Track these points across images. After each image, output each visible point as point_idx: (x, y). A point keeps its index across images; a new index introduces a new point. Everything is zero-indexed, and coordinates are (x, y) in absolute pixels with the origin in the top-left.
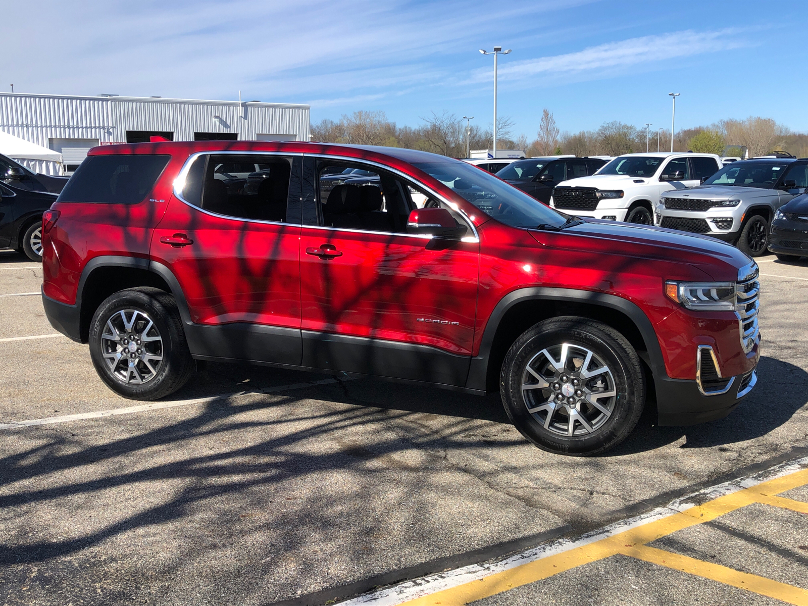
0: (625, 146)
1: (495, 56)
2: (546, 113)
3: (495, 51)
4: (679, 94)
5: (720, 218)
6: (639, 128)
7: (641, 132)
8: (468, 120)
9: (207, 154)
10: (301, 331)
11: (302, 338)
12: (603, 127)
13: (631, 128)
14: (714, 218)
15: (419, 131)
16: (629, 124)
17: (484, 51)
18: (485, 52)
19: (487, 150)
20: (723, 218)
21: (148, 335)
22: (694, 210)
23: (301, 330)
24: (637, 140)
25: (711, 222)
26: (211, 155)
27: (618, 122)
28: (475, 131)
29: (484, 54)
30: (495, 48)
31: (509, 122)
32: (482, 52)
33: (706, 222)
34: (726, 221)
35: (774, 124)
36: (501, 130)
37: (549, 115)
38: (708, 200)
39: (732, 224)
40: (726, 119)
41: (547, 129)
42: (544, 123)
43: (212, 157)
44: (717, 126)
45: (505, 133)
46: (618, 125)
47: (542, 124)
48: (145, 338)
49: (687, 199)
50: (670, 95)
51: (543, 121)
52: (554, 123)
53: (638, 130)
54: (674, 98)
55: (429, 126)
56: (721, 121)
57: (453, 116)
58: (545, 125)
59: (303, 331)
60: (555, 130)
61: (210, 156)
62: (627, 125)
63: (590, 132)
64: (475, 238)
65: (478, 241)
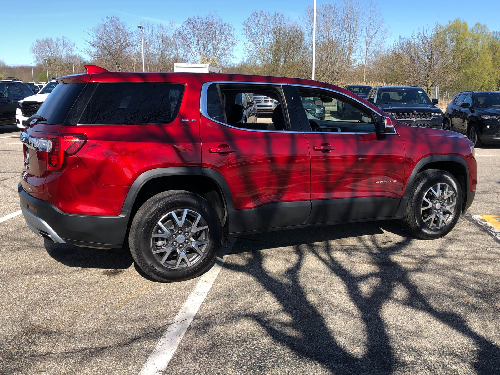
9: (218, 83)
10: (311, 202)
21: (197, 227)
48: (194, 229)
61: (220, 84)
64: (395, 132)
65: (397, 134)
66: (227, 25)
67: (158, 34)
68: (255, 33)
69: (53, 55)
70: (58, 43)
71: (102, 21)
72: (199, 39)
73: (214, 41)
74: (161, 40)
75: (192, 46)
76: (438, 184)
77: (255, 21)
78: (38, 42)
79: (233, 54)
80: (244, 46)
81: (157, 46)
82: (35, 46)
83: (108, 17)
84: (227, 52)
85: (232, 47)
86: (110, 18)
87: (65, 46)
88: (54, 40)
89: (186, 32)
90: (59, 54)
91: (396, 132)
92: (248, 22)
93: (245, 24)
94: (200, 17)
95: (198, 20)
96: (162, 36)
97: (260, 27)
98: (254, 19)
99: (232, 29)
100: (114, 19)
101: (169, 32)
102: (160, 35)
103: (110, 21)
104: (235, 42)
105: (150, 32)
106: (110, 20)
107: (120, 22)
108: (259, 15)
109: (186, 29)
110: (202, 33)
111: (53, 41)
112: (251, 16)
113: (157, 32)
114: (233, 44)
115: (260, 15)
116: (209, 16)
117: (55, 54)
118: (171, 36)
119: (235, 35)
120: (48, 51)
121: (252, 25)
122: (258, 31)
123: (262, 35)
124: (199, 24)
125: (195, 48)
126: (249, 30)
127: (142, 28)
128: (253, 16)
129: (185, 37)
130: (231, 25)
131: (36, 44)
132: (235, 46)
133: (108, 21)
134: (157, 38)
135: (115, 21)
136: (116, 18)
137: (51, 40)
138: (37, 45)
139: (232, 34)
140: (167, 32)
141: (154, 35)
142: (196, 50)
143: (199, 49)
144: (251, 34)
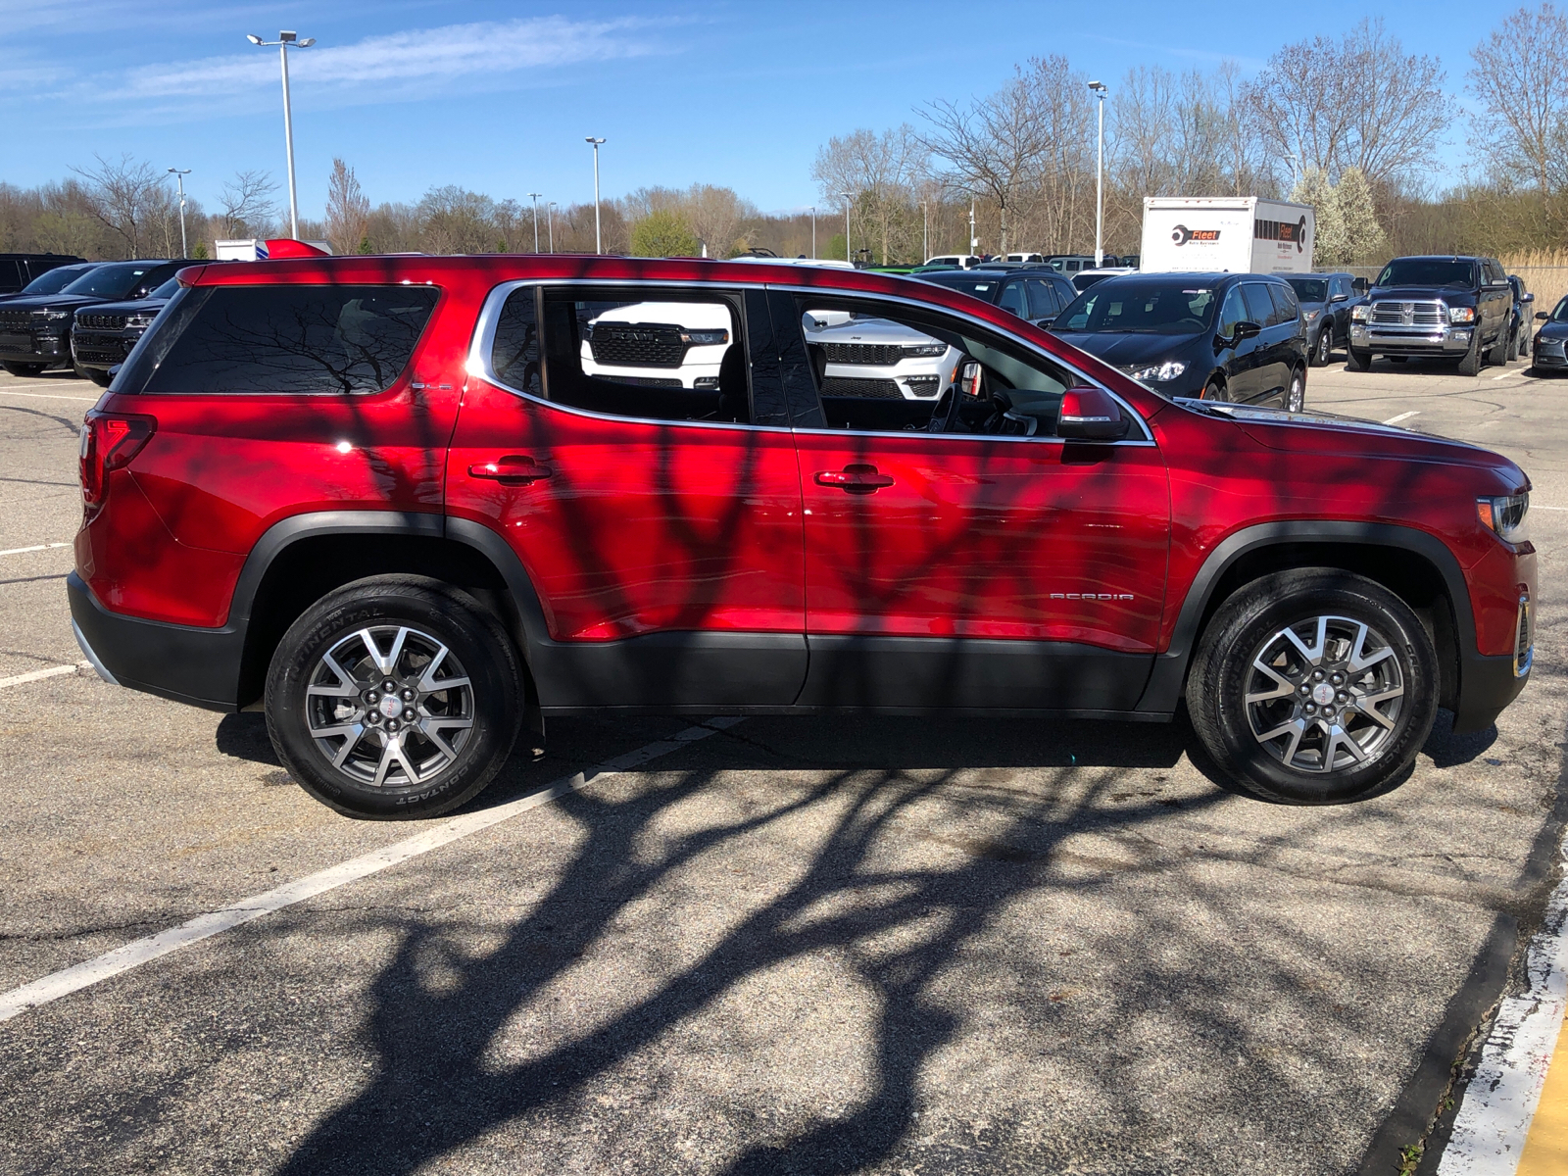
0: (475, 236)
1: (282, 50)
2: (340, 167)
3: (282, 39)
4: (605, 141)
5: (915, 377)
6: (498, 200)
7: (504, 208)
8: (180, 177)
9: (537, 286)
10: (806, 638)
11: (809, 651)
12: (430, 196)
13: (483, 199)
14: (909, 377)
15: (37, 197)
16: (478, 193)
17: (257, 38)
18: (259, 39)
19: (254, 241)
20: (921, 376)
21: (436, 677)
22: (872, 363)
23: (805, 633)
24: (495, 224)
25: (904, 383)
26: (544, 286)
27: (458, 188)
28: (165, 199)
29: (259, 44)
30: (282, 34)
31: (265, 183)
32: (254, 41)
33: (895, 385)
34: (928, 381)
35: (734, 198)
36: (250, 198)
37: (346, 171)
38: (896, 346)
39: (938, 386)
40: (649, 187)
41: (345, 197)
42: (336, 186)
43: (548, 291)
44: (636, 200)
45: (262, 205)
46: (458, 193)
47: (333, 188)
48: (427, 684)
49: (858, 345)
50: (588, 141)
51: (334, 182)
52: (358, 186)
53: (495, 203)
54: (596, 147)
55: (59, 184)
56: (641, 191)
57: (145, 165)
58: (341, 191)
59: (809, 637)
60: (361, 201)
61: (544, 292)
62: (476, 193)
63: (401, 205)
64: (1146, 439)
65: (1154, 444)
66: (1419, 59)
67: (1185, 102)
68: (1514, 82)
69: (872, 181)
70: (889, 145)
71: (1016, 72)
72: (1317, 114)
73: (1367, 118)
74: (1192, 120)
75: (1294, 137)
76: (1321, 618)
77: (1519, 41)
78: (835, 144)
79: (1436, 157)
80: (1471, 130)
81: (1178, 140)
82: (825, 157)
83: (1034, 60)
84: (1414, 150)
85: (1431, 133)
86: (1040, 63)
87: (908, 154)
88: (879, 136)
89: (1274, 90)
90: (890, 178)
91: (1149, 437)
92: (1490, 46)
93: (1479, 55)
94: (1323, 42)
95: (1316, 50)
96: (1197, 108)
97: (1534, 59)
98: (1514, 34)
99: (1438, 75)
100: (1051, 63)
101: (1218, 94)
102: (1189, 107)
103: (1038, 71)
104: (1445, 114)
105: (1159, 100)
106: (1039, 67)
107: (1072, 69)
108: (1533, 22)
109: (1274, 82)
110: (1329, 91)
111: (875, 139)
112: (1506, 24)
113: (1180, 98)
114: (1437, 123)
115: (1540, 17)
116: (1354, 36)
117: (878, 177)
118: (1224, 109)
119: (1445, 95)
120: (860, 170)
121: (1504, 58)
122: (1528, 76)
123: (1543, 86)
124: (1320, 63)
125: (1301, 143)
126: (1491, 73)
127: (1102, 89)
128: (1510, 24)
129: (1270, 107)
130: (1433, 61)
131: (828, 150)
132: (1444, 129)
133: (1032, 72)
134: (1178, 117)
135: (1053, 69)
136: (1058, 59)
137: (871, 137)
138: (831, 154)
139: (1435, 91)
140: (1212, 94)
141: (1172, 108)
142: (1304, 147)
143: (1312, 144)
144: (1499, 84)
